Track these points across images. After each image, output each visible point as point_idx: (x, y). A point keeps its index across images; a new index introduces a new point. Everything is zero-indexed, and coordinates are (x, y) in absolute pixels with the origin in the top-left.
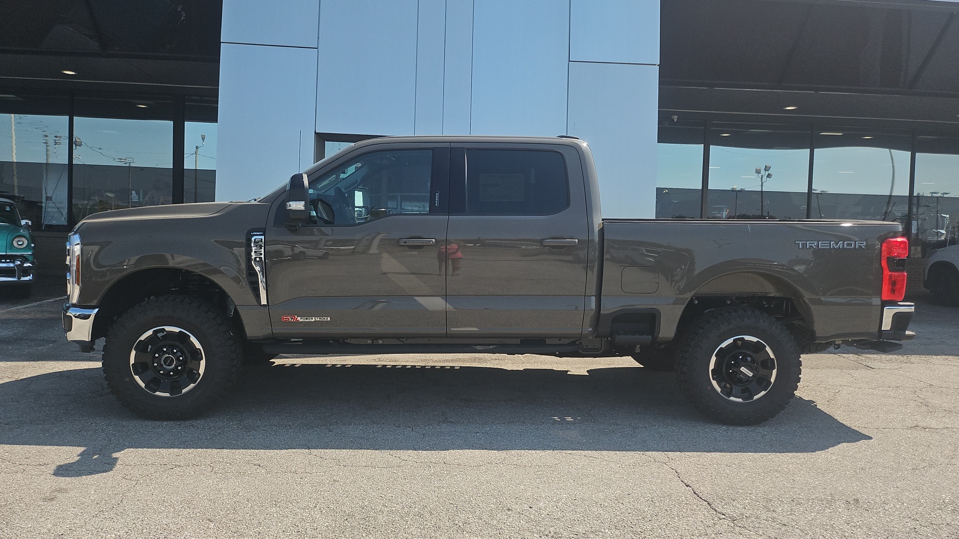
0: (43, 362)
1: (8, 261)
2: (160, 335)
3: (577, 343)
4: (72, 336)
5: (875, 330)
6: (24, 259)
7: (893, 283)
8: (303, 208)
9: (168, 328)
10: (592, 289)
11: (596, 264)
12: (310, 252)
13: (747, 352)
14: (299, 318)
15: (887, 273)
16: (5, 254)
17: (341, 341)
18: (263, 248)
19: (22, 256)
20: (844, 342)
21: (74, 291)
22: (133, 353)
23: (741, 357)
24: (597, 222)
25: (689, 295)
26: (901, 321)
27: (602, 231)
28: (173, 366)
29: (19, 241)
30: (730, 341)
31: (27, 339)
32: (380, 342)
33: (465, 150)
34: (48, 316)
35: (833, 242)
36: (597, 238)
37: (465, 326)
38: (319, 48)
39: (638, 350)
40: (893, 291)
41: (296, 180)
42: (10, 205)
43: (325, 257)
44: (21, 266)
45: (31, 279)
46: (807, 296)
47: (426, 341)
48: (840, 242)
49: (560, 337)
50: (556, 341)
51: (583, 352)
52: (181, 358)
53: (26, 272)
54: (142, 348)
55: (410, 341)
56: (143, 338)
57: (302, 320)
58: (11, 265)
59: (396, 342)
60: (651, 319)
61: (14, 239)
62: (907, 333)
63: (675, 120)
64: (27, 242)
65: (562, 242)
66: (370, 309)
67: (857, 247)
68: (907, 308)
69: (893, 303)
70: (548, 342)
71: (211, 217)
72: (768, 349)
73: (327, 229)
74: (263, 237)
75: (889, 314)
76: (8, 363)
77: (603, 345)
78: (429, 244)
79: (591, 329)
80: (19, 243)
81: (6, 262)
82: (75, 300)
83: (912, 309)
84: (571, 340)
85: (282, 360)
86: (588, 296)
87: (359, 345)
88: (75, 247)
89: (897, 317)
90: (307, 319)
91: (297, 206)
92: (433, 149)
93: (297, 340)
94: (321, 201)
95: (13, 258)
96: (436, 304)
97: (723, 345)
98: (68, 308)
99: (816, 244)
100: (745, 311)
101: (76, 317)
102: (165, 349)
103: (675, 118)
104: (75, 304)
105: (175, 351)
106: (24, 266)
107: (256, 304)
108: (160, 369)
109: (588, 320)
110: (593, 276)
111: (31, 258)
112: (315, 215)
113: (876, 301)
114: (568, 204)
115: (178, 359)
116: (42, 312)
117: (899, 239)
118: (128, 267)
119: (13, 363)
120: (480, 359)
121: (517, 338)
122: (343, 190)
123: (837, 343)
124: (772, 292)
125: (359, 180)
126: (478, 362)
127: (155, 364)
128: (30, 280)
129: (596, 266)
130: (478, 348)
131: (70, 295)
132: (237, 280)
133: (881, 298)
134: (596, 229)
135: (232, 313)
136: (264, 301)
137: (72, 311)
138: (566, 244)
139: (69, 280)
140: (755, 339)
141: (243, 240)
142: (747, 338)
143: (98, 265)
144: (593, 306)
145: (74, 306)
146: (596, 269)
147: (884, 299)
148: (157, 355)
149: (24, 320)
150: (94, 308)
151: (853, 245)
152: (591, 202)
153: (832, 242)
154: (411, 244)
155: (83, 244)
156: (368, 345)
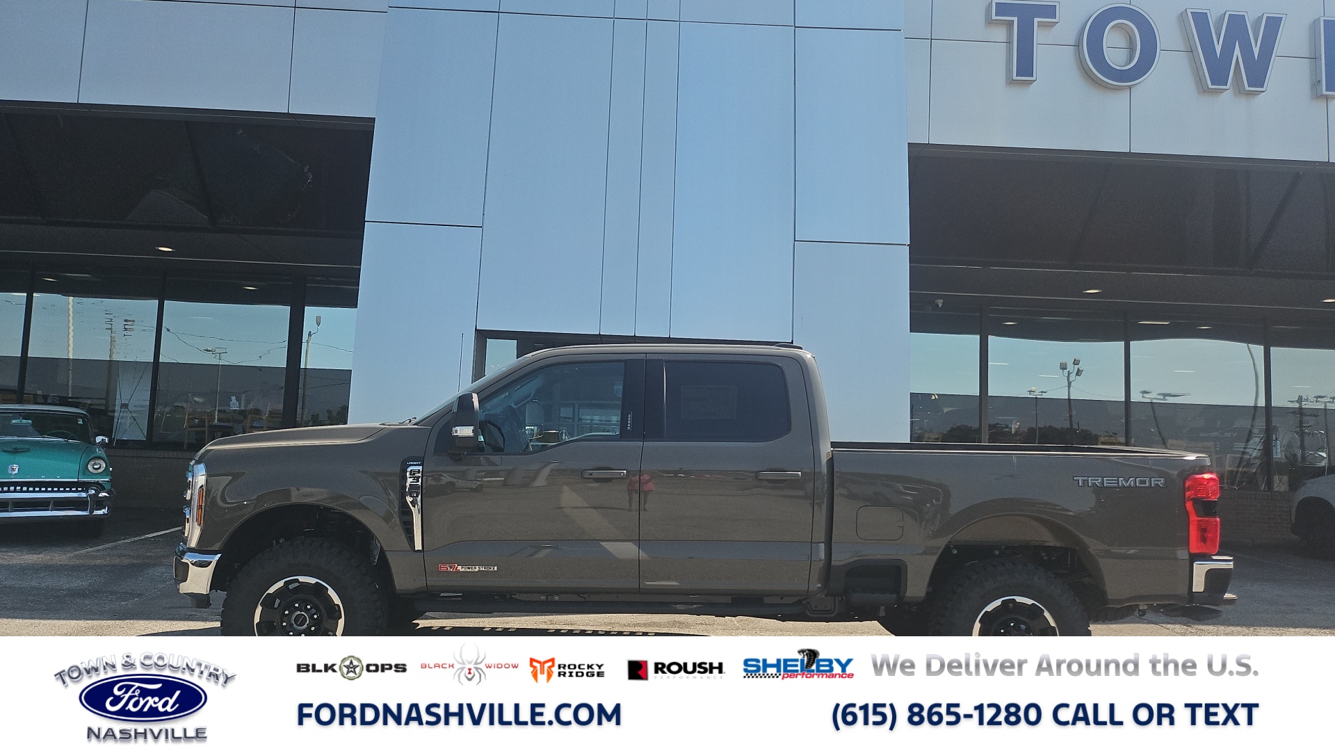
0: (132, 621)
1: (79, 489)
2: (291, 587)
3: (804, 602)
4: (186, 588)
5: (1183, 591)
6: (100, 487)
7: (1203, 531)
8: (471, 434)
9: (302, 579)
10: (820, 534)
11: (825, 499)
12: (460, 483)
13: (1021, 618)
14: (459, 568)
15: (1194, 518)
16: (76, 480)
17: (508, 596)
18: (420, 479)
19: (97, 483)
20: (1150, 606)
21: (194, 533)
22: (259, 610)
23: (1012, 624)
24: (826, 450)
25: (942, 542)
26: (1217, 580)
27: (831, 462)
28: (306, 625)
29: (95, 464)
30: (998, 603)
31: (106, 592)
32: (557, 598)
33: (664, 363)
34: (126, 561)
35: (1122, 479)
36: (824, 469)
37: (663, 579)
38: (484, 227)
39: (882, 613)
40: (1203, 539)
41: (464, 400)
42: (83, 417)
43: (477, 490)
44: (96, 495)
45: (106, 512)
46: (1094, 546)
47: (612, 598)
48: (1131, 479)
49: (783, 595)
50: (777, 600)
51: (812, 615)
52: (315, 616)
53: (100, 504)
54: (269, 603)
55: (594, 598)
56: (272, 590)
57: (463, 569)
58: (84, 495)
59: (575, 598)
60: (894, 573)
61: (89, 462)
62: (1227, 596)
63: (940, 305)
64: (104, 465)
65: (782, 475)
66: (532, 555)
67: (1153, 485)
68: (1224, 563)
69: (1205, 557)
70: (766, 600)
71: (359, 444)
72: (1047, 614)
73: (495, 458)
74: (420, 468)
75: (1200, 570)
76: (88, 622)
77: (837, 604)
78: (619, 476)
79: (820, 585)
80: (95, 467)
81: (76, 491)
82: (193, 543)
83: (1231, 565)
84: (796, 599)
85: (428, 621)
86: (815, 543)
87: (529, 602)
88: (200, 478)
89: (1211, 575)
90: (469, 568)
91: (465, 431)
92: (625, 361)
93: (451, 594)
94: (490, 423)
95: (85, 486)
96: (626, 550)
97: (989, 608)
98: (183, 553)
99: (1100, 481)
100: (1014, 564)
101: (192, 564)
102: (297, 605)
103: (940, 302)
104: (194, 549)
105: (309, 607)
106: (100, 495)
107: (409, 548)
108: (289, 630)
109: (815, 575)
110: (822, 516)
111: (108, 487)
112: (483, 440)
113: (1183, 554)
114: (789, 429)
115: (311, 617)
116: (120, 556)
117: (1206, 476)
118: (249, 503)
119: (94, 622)
120: (681, 623)
121: (728, 595)
122: (513, 406)
123: (1141, 608)
124: (1050, 540)
125: (533, 393)
126: (679, 627)
127: (284, 624)
128: (104, 514)
129: (825, 502)
130: (679, 607)
131: (187, 537)
132: (387, 518)
133: (1189, 550)
134: (824, 460)
135: (376, 560)
136: (418, 546)
137: (189, 556)
138: (787, 478)
139: (188, 519)
140: (1029, 602)
141: (398, 470)
142: (1019, 599)
143: (224, 500)
144: (822, 555)
145: (192, 550)
146: (824, 507)
147: (1194, 551)
148: (287, 612)
149: (100, 567)
150: (215, 553)
151: (1147, 481)
152: (817, 426)
153: (1120, 479)
154: (597, 477)
155: (209, 475)
156: (543, 602)
